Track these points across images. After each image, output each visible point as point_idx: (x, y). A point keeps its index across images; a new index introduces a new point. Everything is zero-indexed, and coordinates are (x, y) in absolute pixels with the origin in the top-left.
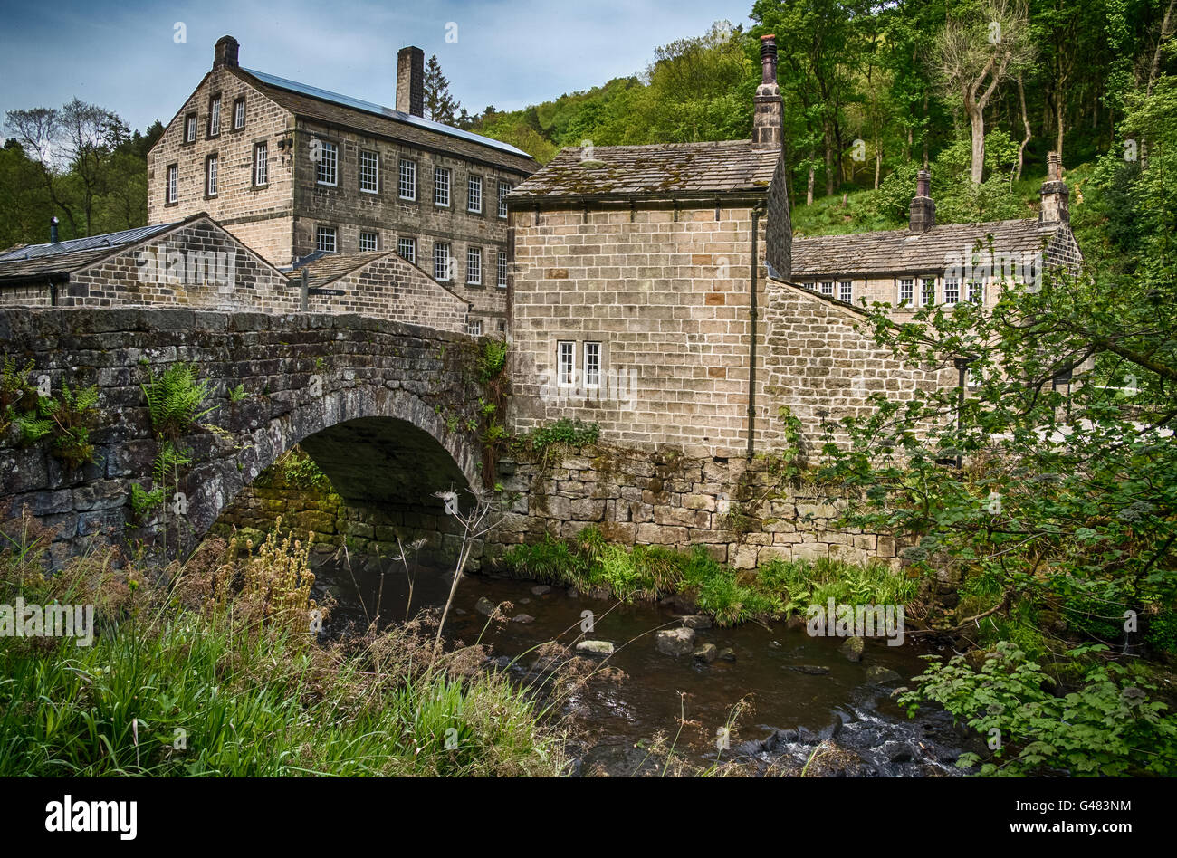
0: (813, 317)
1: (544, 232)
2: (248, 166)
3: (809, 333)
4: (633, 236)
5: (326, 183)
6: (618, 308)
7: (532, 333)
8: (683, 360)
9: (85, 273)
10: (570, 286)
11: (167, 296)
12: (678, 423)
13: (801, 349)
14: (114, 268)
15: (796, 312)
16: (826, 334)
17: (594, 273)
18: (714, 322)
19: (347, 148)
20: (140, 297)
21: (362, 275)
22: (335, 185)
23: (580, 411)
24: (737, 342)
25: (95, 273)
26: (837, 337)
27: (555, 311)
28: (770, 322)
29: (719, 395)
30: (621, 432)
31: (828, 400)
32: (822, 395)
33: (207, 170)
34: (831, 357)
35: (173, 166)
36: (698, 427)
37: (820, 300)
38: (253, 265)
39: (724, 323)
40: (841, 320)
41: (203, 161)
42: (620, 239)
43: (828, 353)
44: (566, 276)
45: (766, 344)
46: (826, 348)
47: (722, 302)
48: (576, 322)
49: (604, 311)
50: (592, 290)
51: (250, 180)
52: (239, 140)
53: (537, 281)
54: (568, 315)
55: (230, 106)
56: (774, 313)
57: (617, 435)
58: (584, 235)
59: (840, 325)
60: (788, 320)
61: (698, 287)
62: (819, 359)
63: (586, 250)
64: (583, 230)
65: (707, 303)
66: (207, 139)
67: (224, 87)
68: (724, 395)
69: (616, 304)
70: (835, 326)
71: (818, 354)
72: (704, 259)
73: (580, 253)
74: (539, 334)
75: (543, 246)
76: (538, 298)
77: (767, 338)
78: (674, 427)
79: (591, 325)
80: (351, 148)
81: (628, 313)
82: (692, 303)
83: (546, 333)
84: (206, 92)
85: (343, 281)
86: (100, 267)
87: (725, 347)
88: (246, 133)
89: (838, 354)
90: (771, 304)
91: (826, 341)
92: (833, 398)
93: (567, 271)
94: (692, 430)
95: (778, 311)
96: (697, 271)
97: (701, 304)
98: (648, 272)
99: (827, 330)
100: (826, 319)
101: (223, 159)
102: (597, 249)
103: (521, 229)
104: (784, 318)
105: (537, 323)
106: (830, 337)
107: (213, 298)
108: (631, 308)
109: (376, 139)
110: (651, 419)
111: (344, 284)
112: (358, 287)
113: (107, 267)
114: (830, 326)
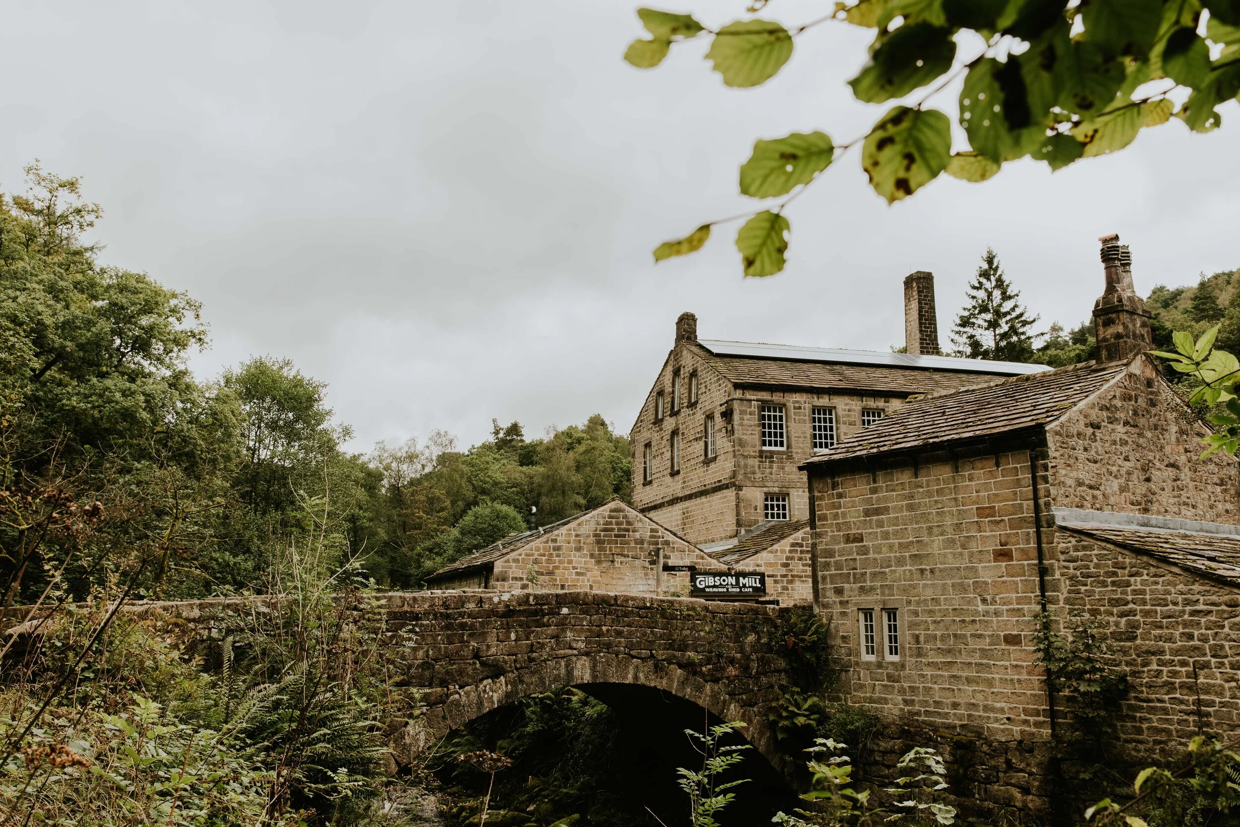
0: (1111, 569)
1: (840, 496)
2: (700, 438)
3: (1110, 588)
4: (918, 492)
5: (773, 448)
6: (910, 571)
7: (835, 602)
8: (977, 626)
9: (508, 561)
10: (864, 551)
11: (581, 578)
12: (979, 699)
13: (1102, 609)
14: (532, 555)
15: (1092, 565)
16: (1129, 589)
17: (886, 536)
18: (1003, 582)
19: (795, 408)
20: (556, 580)
21: (793, 545)
22: (784, 449)
23: (882, 685)
24: (1030, 603)
25: (516, 561)
26: (1143, 592)
27: (854, 577)
28: (1063, 578)
29: (1017, 666)
30: (923, 710)
31: (1139, 672)
32: (1131, 664)
33: (672, 446)
34: (1138, 617)
35: (648, 445)
36: (998, 705)
37: (1118, 549)
38: (667, 543)
39: (1016, 583)
40: (1145, 572)
41: (668, 437)
42: (906, 497)
43: (1132, 613)
44: (862, 541)
45: (1062, 604)
46: (1131, 606)
47: (1011, 559)
48: (872, 589)
49: (897, 575)
50: (886, 554)
51: (703, 453)
52: (694, 414)
53: (837, 547)
54: (865, 581)
55: (686, 380)
56: (1067, 568)
57: (918, 713)
58: (874, 496)
59: (1145, 577)
60: (1084, 576)
61: (985, 543)
62: (1124, 620)
63: (877, 512)
64: (874, 491)
65: (996, 560)
66: (671, 416)
67: (683, 363)
68: (1022, 667)
69: (908, 568)
70: (1138, 579)
71: (1122, 615)
72: (988, 511)
73: (873, 515)
74: (841, 603)
75: (839, 511)
76: (839, 566)
77: (1062, 598)
78: (973, 704)
79: (887, 592)
80: (800, 408)
81: (919, 576)
82: (981, 561)
83: (847, 602)
84: (670, 368)
85: (771, 552)
86: (520, 555)
87: (1018, 610)
88: (699, 406)
89: (1146, 614)
90: (1062, 557)
91: (1130, 598)
92: (1146, 669)
93: (862, 535)
94: (993, 709)
95: (1071, 565)
96: (982, 525)
97: (990, 561)
98: (935, 530)
99: (1128, 584)
100: (1127, 572)
101: (683, 433)
102: (886, 510)
103: (819, 494)
104: (1078, 573)
105: (839, 591)
106: (1135, 592)
107: (627, 578)
108: (922, 571)
109: (830, 395)
110: (949, 694)
111: (771, 555)
112: (787, 558)
113: (527, 555)
114: (1132, 579)
